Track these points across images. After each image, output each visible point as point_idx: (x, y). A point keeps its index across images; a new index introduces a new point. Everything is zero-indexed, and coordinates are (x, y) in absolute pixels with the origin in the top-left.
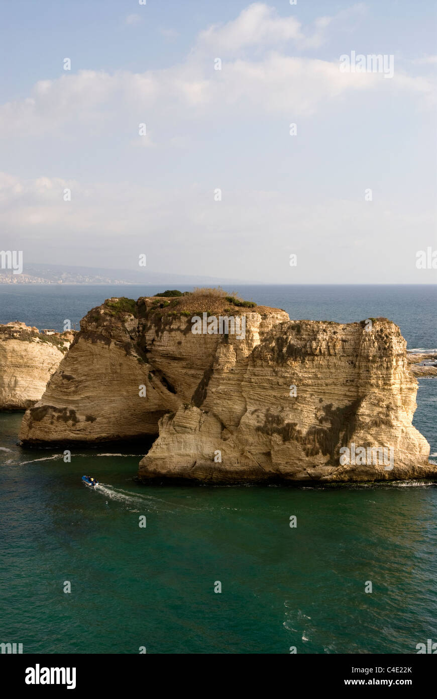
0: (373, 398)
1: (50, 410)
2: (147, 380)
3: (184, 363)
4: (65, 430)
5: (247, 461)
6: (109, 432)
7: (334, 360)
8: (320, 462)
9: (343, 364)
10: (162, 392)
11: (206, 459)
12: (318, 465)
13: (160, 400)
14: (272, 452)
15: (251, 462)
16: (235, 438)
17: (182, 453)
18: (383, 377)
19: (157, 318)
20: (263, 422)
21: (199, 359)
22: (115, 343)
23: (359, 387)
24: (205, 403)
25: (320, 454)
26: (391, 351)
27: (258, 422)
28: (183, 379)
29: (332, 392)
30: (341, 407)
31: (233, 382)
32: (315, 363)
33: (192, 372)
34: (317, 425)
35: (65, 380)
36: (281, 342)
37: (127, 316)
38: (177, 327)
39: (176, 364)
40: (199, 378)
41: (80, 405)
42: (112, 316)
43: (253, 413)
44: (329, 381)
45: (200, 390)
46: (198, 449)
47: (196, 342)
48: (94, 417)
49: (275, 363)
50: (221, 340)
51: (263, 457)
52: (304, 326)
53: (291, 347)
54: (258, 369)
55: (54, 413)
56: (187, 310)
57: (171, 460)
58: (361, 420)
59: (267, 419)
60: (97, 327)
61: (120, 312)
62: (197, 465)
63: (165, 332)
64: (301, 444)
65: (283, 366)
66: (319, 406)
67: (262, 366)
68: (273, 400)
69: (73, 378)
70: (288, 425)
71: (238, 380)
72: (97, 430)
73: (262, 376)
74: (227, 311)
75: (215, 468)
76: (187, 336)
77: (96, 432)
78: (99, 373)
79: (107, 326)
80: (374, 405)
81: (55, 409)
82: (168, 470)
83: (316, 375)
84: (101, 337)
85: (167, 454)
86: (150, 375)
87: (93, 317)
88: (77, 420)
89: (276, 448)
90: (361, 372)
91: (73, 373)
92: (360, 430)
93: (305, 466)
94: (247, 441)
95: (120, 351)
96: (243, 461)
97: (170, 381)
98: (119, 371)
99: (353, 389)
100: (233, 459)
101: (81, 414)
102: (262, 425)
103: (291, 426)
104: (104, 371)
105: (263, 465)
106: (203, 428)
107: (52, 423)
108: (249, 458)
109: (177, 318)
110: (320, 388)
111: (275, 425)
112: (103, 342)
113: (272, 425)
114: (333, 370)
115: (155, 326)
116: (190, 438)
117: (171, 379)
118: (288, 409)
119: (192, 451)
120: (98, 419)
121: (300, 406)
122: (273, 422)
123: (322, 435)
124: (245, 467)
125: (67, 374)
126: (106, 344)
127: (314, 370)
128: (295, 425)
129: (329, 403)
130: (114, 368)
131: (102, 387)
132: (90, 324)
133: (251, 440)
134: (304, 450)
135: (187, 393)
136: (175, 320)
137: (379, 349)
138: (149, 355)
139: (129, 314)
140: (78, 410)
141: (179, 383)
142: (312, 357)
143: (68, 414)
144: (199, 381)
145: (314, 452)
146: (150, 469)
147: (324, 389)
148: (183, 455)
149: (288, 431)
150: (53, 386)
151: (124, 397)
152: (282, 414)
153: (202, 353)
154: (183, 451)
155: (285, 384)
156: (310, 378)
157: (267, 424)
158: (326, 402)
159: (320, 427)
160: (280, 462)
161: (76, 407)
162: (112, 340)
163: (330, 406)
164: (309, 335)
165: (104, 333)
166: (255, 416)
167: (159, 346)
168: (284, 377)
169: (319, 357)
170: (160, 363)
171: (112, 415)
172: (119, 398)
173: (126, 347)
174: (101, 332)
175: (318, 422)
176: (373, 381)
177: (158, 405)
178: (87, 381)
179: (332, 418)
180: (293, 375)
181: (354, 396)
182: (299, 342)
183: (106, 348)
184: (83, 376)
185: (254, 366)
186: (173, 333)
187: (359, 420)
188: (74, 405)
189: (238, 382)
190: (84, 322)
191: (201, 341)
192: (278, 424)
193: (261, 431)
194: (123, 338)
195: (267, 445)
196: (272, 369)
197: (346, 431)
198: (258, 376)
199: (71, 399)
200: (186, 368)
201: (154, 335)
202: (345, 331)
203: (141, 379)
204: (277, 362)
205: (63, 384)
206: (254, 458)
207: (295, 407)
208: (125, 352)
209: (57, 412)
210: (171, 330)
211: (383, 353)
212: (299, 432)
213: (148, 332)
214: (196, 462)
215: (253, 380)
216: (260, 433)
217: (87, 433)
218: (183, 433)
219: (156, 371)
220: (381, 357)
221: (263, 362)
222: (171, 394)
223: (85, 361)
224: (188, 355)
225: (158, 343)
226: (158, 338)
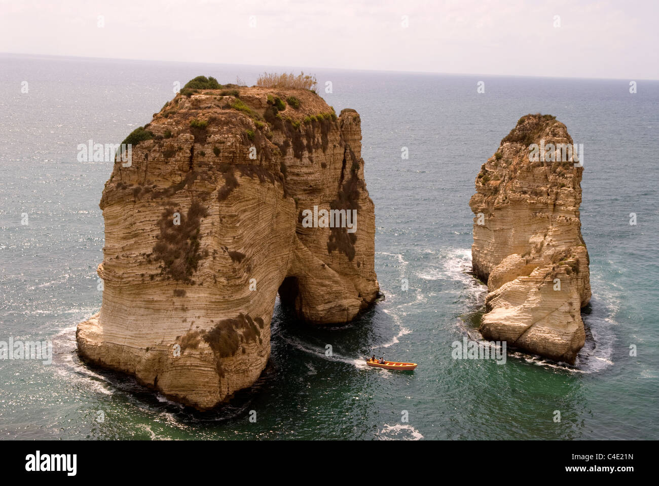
1: (234, 328)
3: (321, 197)
4: (258, 356)
35: (235, 262)
41: (251, 302)
50: (350, 156)
69: (243, 256)
76: (326, 153)
81: (236, 324)
95: (279, 190)
98: (275, 226)
126: (271, 182)
135: (321, 242)
140: (249, 313)
143: (249, 325)
153: (331, 178)
161: (247, 307)
178: (252, 255)
183: (272, 190)
188: (244, 306)
194: (279, 168)
199: (244, 296)
208: (284, 192)
213: (287, 154)
223: (251, 219)
225: (304, 170)
226: (301, 161)
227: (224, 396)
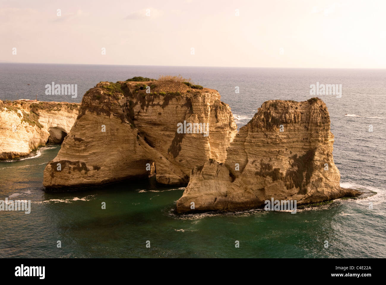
0: (320, 149)
1: (67, 164)
2: (136, 139)
3: (162, 128)
4: (80, 177)
5: (249, 195)
6: (109, 177)
7: (297, 126)
8: (295, 192)
9: (302, 128)
10: (145, 147)
11: (222, 196)
12: (294, 195)
13: (143, 152)
14: (266, 188)
15: (252, 195)
16: (240, 180)
17: (208, 193)
18: (324, 136)
19: (142, 97)
20: (259, 169)
21: (172, 124)
22: (113, 115)
23: (311, 142)
24: (180, 154)
25: (294, 187)
26: (329, 119)
27: (256, 169)
28: (161, 138)
29: (296, 147)
30: (301, 156)
31: (239, 143)
32: (288, 128)
33: (168, 133)
34: (290, 169)
35: (77, 141)
36: (267, 115)
37: (120, 96)
38: (157, 103)
39: (156, 128)
40: (172, 137)
41: (89, 159)
42: (109, 95)
43: (253, 163)
44: (295, 140)
45: (175, 145)
46: (216, 189)
47: (170, 113)
48: (99, 166)
49: (265, 129)
50: (188, 112)
51: (259, 191)
52: (279, 104)
53: (273, 118)
54: (255, 133)
55: (70, 166)
56: (163, 91)
57: (202, 198)
58: (315, 163)
59: (262, 167)
60: (100, 104)
61: (114, 92)
62: (218, 200)
63: (149, 107)
64: (284, 182)
65: (270, 131)
66: (290, 156)
67: (258, 132)
68: (264, 154)
69: (82, 140)
70: (275, 170)
71: (242, 141)
72: (101, 176)
73: (258, 138)
74: (189, 92)
75: (228, 201)
76: (165, 109)
77: (101, 177)
78: (102, 136)
79: (106, 102)
80: (322, 154)
81: (70, 163)
82: (200, 205)
83: (288, 136)
84: (103, 110)
85: (198, 194)
86: (138, 136)
87: (96, 96)
88: (88, 169)
89: (269, 186)
90: (313, 132)
91: (82, 136)
92: (316, 170)
93: (286, 195)
94: (250, 181)
95: (117, 120)
96: (246, 195)
97: (151, 139)
98: (116, 134)
99: (307, 144)
100: (240, 194)
101: (91, 165)
102: (259, 171)
103: (277, 170)
104: (106, 135)
105: (259, 197)
106: (219, 175)
107: (69, 173)
108: (250, 193)
109: (157, 97)
110: (290, 144)
111: (267, 170)
112: (105, 114)
113: (265, 170)
114: (297, 133)
115: (140, 102)
116: (212, 182)
117: (152, 138)
118: (274, 159)
119: (213, 191)
120: (102, 168)
121: (281, 157)
122: (265, 168)
123: (294, 175)
124: (248, 199)
125: (77, 137)
126: (107, 116)
127: (287, 133)
128: (279, 169)
129: (295, 154)
130: (113, 132)
131: (104, 145)
132: (94, 101)
133: (252, 181)
134: (286, 185)
135: (164, 148)
136: (156, 98)
137: (322, 118)
138: (135, 122)
139: (120, 94)
140: (87, 163)
141: (159, 141)
142: (286, 124)
143: (81, 166)
144: (172, 139)
145: (291, 187)
146: (186, 206)
147: (292, 145)
148: (209, 194)
149: (276, 174)
150: (68, 146)
151: (120, 151)
152: (270, 162)
153: (175, 120)
154: (209, 192)
155: (272, 143)
156: (285, 138)
157: (262, 170)
158: (294, 154)
159: (292, 170)
160: (270, 194)
161: (86, 160)
162: (111, 112)
163: (296, 156)
164: (282, 110)
165: (105, 108)
166: (254, 165)
167: (145, 116)
168: (271, 138)
169: (290, 124)
170: (145, 128)
171: (112, 165)
172: (116, 152)
173: (121, 117)
174: (103, 107)
175: (291, 166)
176: (320, 139)
177: (142, 156)
178: (93, 141)
179: (298, 164)
180: (277, 136)
181: (308, 149)
182: (277, 115)
183: (107, 118)
184: (90, 138)
185: (252, 132)
186: (155, 107)
187: (315, 164)
188: (84, 159)
189: (241, 143)
190: (89, 100)
191: (174, 112)
192: (269, 170)
193: (259, 175)
194: (119, 111)
195: (262, 184)
196: (263, 133)
197: (307, 171)
198: (255, 138)
199: (82, 155)
200: (164, 131)
201: (140, 108)
202: (301, 107)
203: (132, 139)
204: (267, 129)
205: (75, 144)
206: (254, 192)
207: (278, 157)
208: (121, 121)
209: (72, 165)
210: (153, 105)
211: (324, 120)
212: (282, 174)
213: (135, 106)
214: (216, 198)
215: (253, 141)
216: (258, 176)
217: (95, 178)
218: (208, 179)
219: (141, 133)
220: (323, 123)
221: (259, 129)
222: (152, 148)
223: (91, 128)
224: (165, 122)
225: (144, 114)
226: (143, 111)
227: (52, 184)
